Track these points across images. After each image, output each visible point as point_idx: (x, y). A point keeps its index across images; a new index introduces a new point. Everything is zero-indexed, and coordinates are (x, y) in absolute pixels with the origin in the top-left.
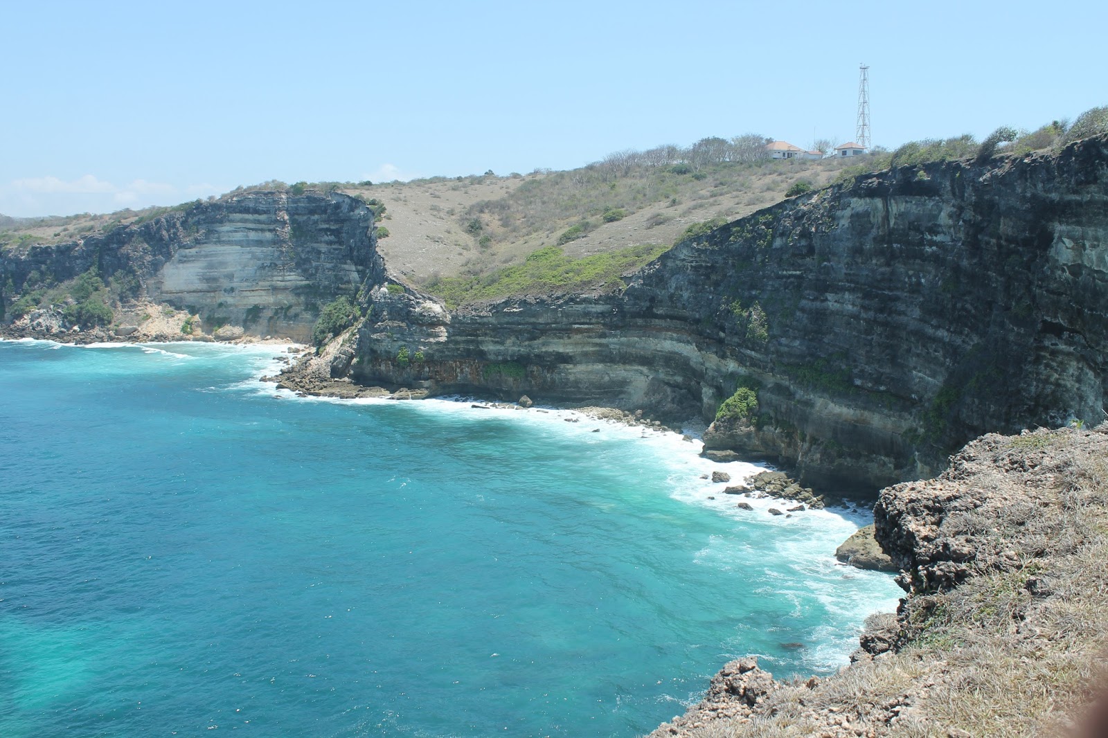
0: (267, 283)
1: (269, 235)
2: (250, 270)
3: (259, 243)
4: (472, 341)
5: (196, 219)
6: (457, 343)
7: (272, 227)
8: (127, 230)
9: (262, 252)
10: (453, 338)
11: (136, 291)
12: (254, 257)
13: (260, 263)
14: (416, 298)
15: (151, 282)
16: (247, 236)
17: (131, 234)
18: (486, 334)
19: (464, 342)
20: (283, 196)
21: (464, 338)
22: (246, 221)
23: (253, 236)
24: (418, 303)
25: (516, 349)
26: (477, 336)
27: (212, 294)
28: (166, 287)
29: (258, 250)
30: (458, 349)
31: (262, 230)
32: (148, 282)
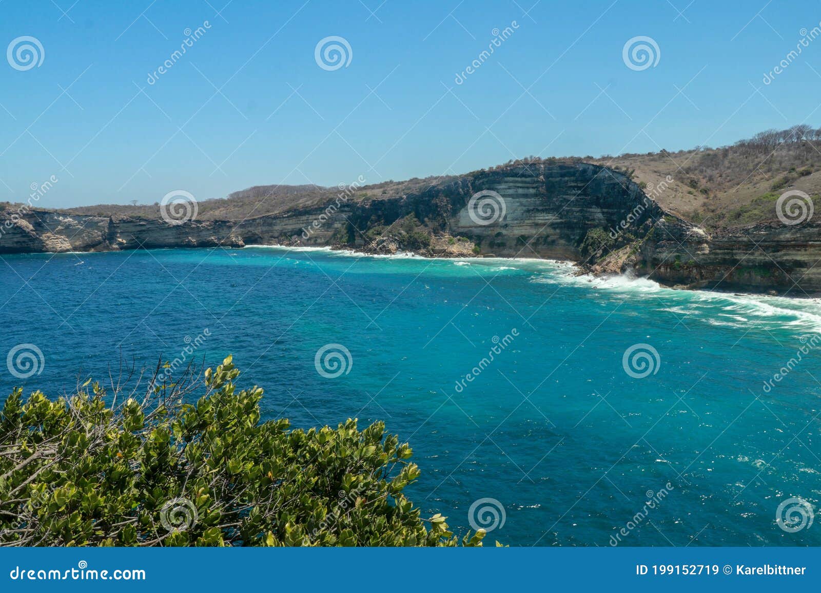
0: (530, 221)
1: (532, 191)
2: (519, 212)
3: (526, 196)
4: (728, 254)
5: (481, 181)
6: (717, 254)
7: (535, 185)
8: (436, 189)
9: (527, 201)
10: (714, 251)
11: (443, 226)
12: (522, 204)
13: (525, 208)
14: (687, 225)
15: (452, 221)
16: (516, 191)
17: (438, 192)
18: (739, 249)
19: (721, 254)
20: (542, 166)
21: (721, 251)
22: (517, 182)
23: (520, 191)
24: (688, 228)
25: (762, 258)
26: (732, 250)
27: (492, 228)
28: (460, 225)
29: (524, 200)
30: (717, 258)
31: (528, 188)
32: (450, 221)
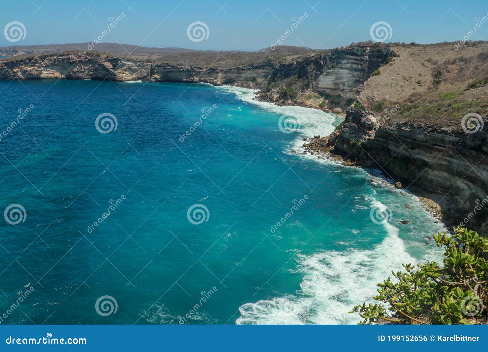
0: (355, 89)
1: (360, 67)
2: (351, 82)
3: (356, 70)
4: (386, 142)
5: (334, 56)
6: (379, 141)
7: (361, 63)
8: (310, 59)
9: (357, 74)
10: (377, 138)
11: (307, 86)
12: (353, 76)
13: (355, 79)
14: (365, 113)
15: (314, 83)
16: (352, 66)
17: (311, 61)
18: (391, 140)
19: (382, 141)
20: (368, 49)
21: (382, 139)
22: (352, 59)
23: (354, 66)
24: (365, 116)
25: (404, 152)
26: (388, 140)
27: (336, 91)
28: (320, 85)
29: (354, 72)
30: (379, 145)
31: (358, 64)
32: (313, 82)
